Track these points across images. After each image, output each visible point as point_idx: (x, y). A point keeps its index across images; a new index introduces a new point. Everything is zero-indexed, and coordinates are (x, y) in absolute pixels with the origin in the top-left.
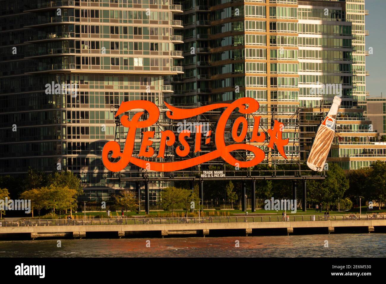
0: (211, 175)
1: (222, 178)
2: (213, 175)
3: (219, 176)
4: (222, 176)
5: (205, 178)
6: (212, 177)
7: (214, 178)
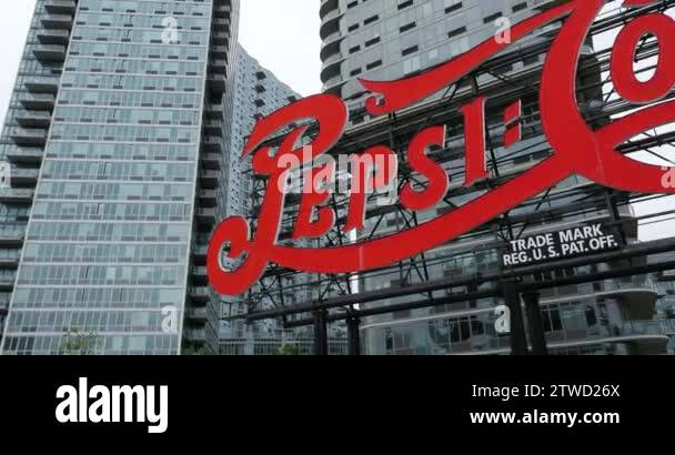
0: (545, 249)
1: (600, 251)
2: (558, 247)
3: (586, 244)
4: (601, 243)
5: (520, 265)
6: (554, 254)
7: (562, 257)
